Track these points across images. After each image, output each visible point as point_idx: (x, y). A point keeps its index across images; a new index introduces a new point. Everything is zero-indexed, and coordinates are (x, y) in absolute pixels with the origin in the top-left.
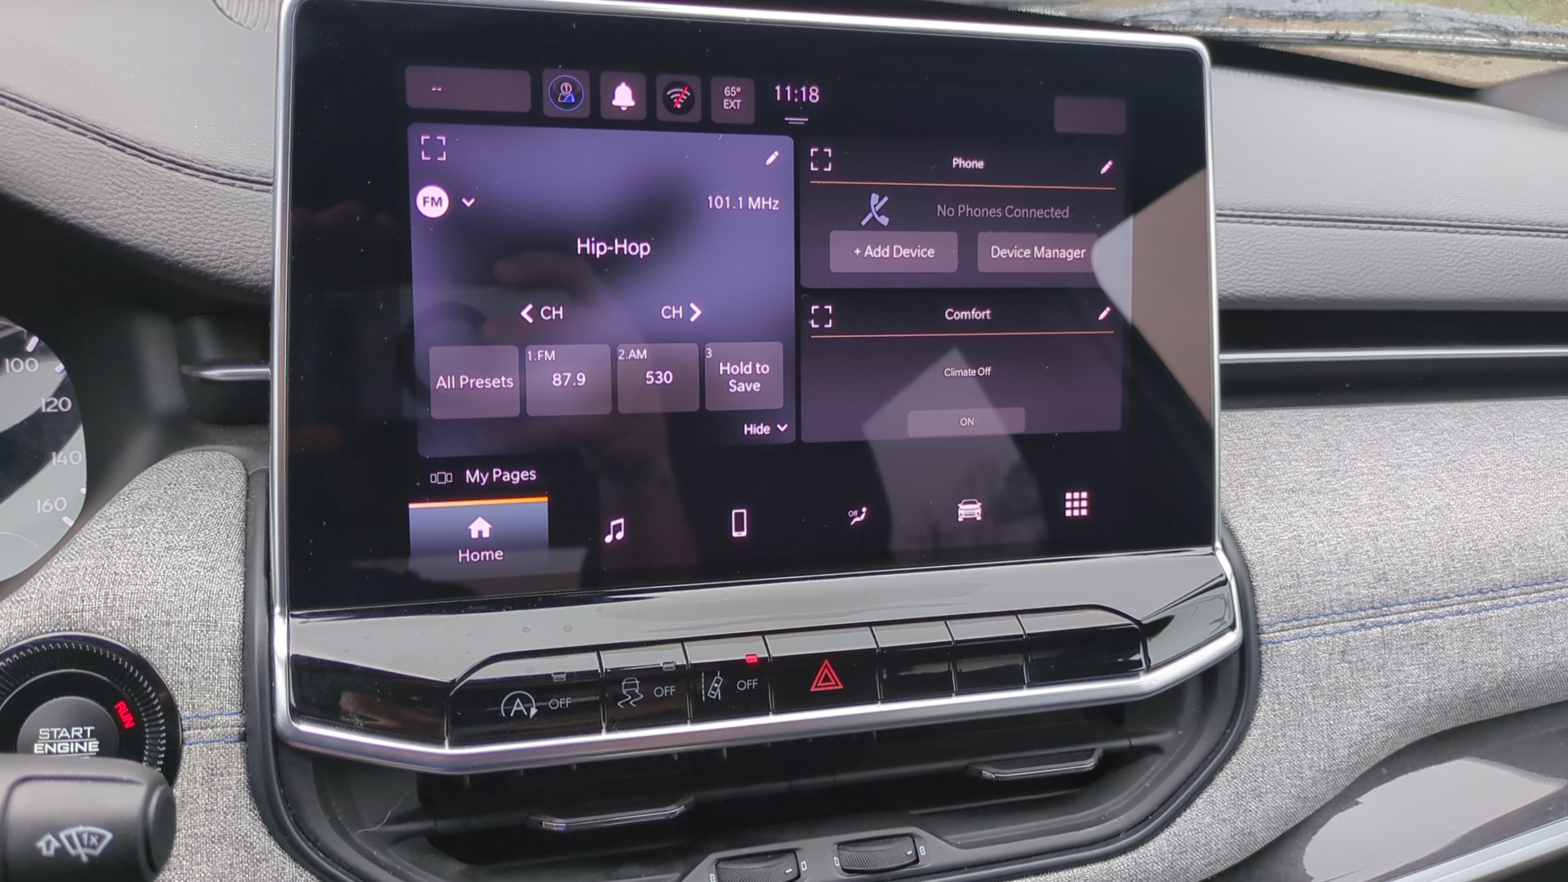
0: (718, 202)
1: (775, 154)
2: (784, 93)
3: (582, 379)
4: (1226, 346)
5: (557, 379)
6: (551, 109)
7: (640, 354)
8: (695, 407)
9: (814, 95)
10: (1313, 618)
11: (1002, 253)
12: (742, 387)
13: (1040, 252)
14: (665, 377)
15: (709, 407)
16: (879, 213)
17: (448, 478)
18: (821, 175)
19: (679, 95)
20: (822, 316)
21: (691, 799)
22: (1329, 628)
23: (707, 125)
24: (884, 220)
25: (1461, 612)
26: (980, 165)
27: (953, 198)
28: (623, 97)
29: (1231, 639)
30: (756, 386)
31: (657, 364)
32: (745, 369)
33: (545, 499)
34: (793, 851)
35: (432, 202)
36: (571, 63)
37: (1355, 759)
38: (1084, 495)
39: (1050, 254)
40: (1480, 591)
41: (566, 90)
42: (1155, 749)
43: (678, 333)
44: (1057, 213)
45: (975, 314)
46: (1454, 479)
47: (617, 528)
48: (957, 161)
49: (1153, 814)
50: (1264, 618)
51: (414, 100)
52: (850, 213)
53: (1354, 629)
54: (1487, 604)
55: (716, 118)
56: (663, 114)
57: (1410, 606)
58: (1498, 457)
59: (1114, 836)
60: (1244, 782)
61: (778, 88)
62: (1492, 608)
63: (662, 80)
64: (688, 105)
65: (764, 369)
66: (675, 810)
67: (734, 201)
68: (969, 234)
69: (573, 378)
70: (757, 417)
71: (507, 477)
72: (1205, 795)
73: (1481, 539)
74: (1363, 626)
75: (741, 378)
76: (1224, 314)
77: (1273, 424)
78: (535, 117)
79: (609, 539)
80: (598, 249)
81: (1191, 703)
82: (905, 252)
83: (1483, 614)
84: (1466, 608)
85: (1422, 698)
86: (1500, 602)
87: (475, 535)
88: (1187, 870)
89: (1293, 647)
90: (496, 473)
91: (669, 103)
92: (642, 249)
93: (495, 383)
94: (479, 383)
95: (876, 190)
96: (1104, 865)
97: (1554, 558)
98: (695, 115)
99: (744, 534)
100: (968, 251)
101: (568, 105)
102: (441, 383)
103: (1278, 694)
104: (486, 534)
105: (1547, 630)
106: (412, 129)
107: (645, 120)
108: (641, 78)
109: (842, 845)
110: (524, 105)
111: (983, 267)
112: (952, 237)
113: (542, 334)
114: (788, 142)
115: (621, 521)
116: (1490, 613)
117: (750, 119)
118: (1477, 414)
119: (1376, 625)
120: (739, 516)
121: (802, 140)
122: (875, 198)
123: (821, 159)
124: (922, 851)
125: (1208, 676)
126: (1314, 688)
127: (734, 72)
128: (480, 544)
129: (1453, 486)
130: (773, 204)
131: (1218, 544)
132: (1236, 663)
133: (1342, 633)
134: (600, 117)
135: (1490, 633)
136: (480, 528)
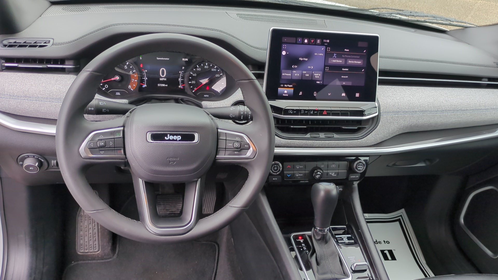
0: (316, 54)
1: (323, 48)
2: (325, 41)
3: (298, 75)
4: (379, 76)
5: (296, 75)
6: (298, 42)
7: (305, 72)
8: (311, 79)
9: (328, 41)
10: (388, 112)
11: (350, 62)
12: (317, 77)
13: (355, 62)
14: (308, 75)
15: (313, 79)
16: (335, 56)
17: (283, 86)
18: (328, 51)
19: (312, 41)
20: (327, 69)
21: (307, 126)
22: (390, 114)
23: (315, 45)
24: (336, 57)
25: (410, 114)
26: (348, 50)
27: (344, 54)
28: (306, 41)
29: (377, 114)
30: (318, 77)
31: (307, 73)
32: (317, 75)
33: (293, 89)
34: (319, 134)
35: (284, 53)
36: (300, 37)
37: (392, 132)
38: (358, 94)
39: (356, 62)
40: (413, 112)
41: (300, 40)
42: (365, 128)
43: (310, 70)
44: (357, 57)
45: (346, 69)
46: (412, 97)
47: (301, 93)
48: (345, 50)
49: (364, 135)
50: (381, 112)
51: (283, 41)
52: (331, 56)
53: (394, 115)
54: (414, 113)
55: (316, 44)
56: (310, 43)
57: (402, 113)
58: (421, 94)
59: (359, 137)
60: (376, 133)
61: (324, 40)
62: (415, 114)
63: (311, 39)
64: (313, 42)
65: (320, 75)
66: (305, 127)
67: (318, 54)
68: (346, 59)
69: (297, 75)
70: (318, 81)
71: (289, 86)
72: (371, 134)
73: (414, 105)
74: (395, 114)
75: (317, 76)
76: (379, 71)
77: (387, 88)
78: (296, 43)
79: (300, 94)
80: (301, 59)
81: (371, 122)
82: (338, 61)
83: (413, 115)
84: (411, 114)
85: (403, 125)
86: (416, 113)
87: (285, 93)
88: (368, 143)
89: (385, 116)
90: (288, 85)
91: (311, 42)
92: (306, 59)
93: (289, 75)
94: (287, 74)
95: (336, 53)
96: (357, 140)
97: (425, 108)
98: (314, 43)
99: (315, 95)
100: (346, 61)
101: (300, 42)
102: (283, 74)
103: (382, 122)
104: (286, 93)
105: (423, 118)
106: (282, 45)
107: (308, 44)
108: (308, 39)
109: (325, 134)
110: (295, 42)
111: (348, 63)
112: (344, 60)
113: (295, 69)
114: (325, 47)
115: (301, 92)
116: (414, 115)
117: (320, 44)
118: (420, 89)
119: (397, 114)
120: (315, 93)
121: (326, 46)
122: (335, 54)
123: (329, 49)
124: (334, 136)
125: (373, 118)
126: (387, 122)
127: (319, 38)
128: (285, 94)
129: (412, 98)
130: (322, 55)
131: (376, 102)
132: (377, 117)
133: (392, 115)
134: (303, 43)
135: (414, 117)
136: (286, 92)
